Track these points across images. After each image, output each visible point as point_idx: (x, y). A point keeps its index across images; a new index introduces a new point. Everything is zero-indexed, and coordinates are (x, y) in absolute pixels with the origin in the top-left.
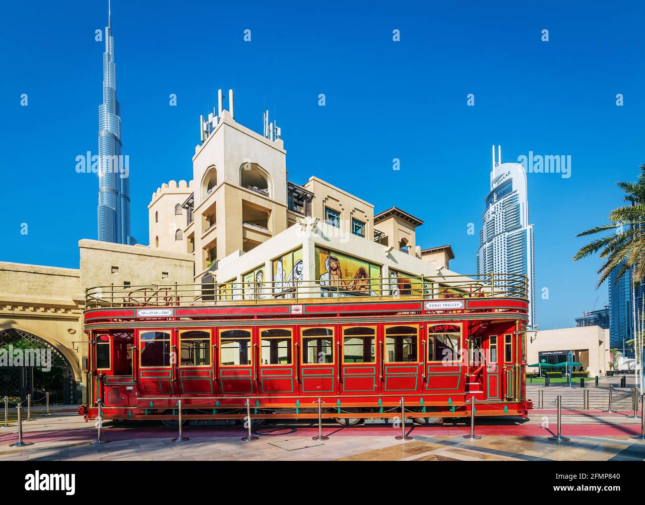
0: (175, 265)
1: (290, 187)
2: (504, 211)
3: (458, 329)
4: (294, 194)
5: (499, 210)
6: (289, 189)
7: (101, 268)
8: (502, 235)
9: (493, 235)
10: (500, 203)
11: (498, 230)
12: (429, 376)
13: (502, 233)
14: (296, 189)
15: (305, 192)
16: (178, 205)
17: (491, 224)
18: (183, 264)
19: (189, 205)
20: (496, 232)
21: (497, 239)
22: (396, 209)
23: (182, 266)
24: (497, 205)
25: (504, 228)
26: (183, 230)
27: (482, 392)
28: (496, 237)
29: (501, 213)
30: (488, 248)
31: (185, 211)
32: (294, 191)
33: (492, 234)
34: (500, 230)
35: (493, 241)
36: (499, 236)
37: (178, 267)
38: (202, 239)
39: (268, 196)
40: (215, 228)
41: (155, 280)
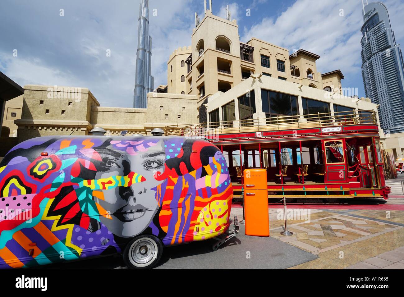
0: (188, 103)
1: (241, 46)
2: (376, 36)
3: (341, 143)
4: (243, 49)
5: (372, 36)
6: (240, 47)
7: (156, 107)
8: (378, 54)
9: (371, 54)
10: (372, 31)
11: (374, 51)
12: (328, 172)
13: (377, 53)
14: (244, 46)
15: (249, 48)
16: (183, 61)
17: (368, 46)
18: (192, 102)
19: (189, 62)
20: (372, 53)
21: (374, 57)
22: (301, 50)
23: (192, 103)
24: (370, 33)
25: (378, 49)
26: (185, 76)
27: (359, 182)
28: (373, 56)
29: (374, 38)
30: (368, 64)
31: (186, 65)
32: (243, 47)
33: (369, 54)
34: (375, 51)
35: (371, 59)
36: (375, 55)
37: (190, 103)
38: (197, 82)
39: (230, 53)
40: (204, 75)
41: (179, 112)
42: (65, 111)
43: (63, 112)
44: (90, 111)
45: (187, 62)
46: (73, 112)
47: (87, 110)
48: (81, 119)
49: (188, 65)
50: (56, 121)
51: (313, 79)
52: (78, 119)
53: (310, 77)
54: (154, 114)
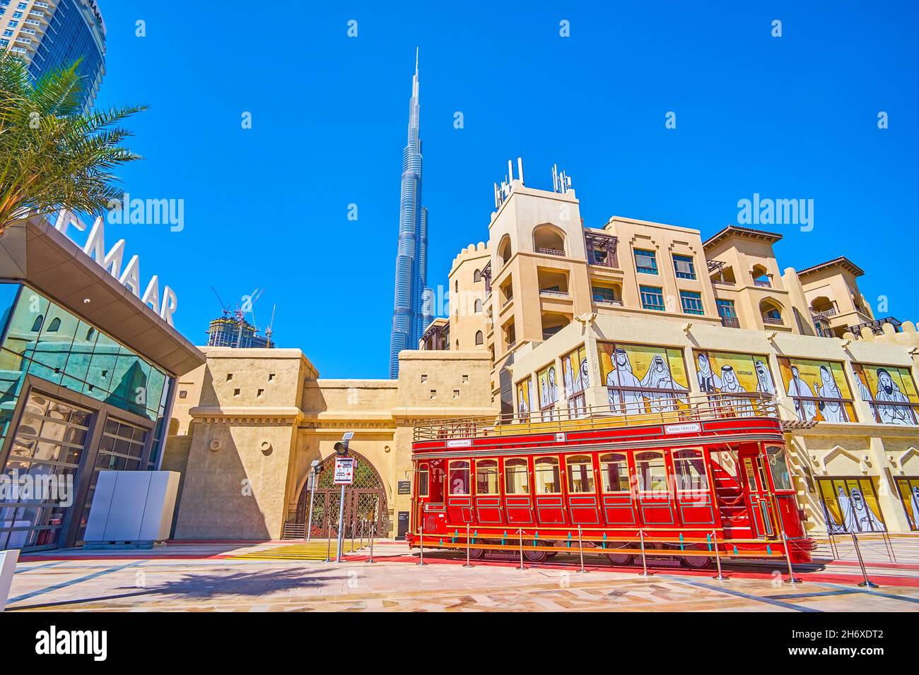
0: (474, 366)
1: (587, 237)
4: (593, 243)
6: (586, 239)
7: (414, 378)
12: (681, 507)
14: (595, 237)
15: (606, 238)
16: (476, 271)
18: (481, 364)
19: (487, 274)
22: (731, 228)
23: (481, 366)
27: (750, 528)
31: (483, 279)
32: (593, 239)
37: (477, 367)
38: (501, 315)
39: (564, 255)
40: (512, 304)
41: (457, 386)
42: (263, 390)
43: (260, 391)
44: (302, 389)
45: (485, 274)
46: (274, 391)
47: (298, 387)
48: (287, 404)
49: (486, 280)
50: (249, 408)
51: (770, 286)
52: (283, 404)
53: (762, 283)
54: (410, 391)
